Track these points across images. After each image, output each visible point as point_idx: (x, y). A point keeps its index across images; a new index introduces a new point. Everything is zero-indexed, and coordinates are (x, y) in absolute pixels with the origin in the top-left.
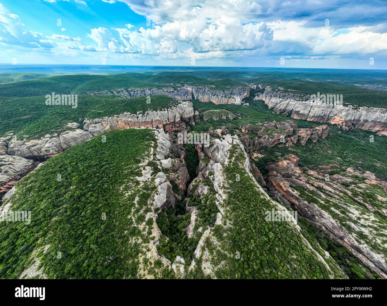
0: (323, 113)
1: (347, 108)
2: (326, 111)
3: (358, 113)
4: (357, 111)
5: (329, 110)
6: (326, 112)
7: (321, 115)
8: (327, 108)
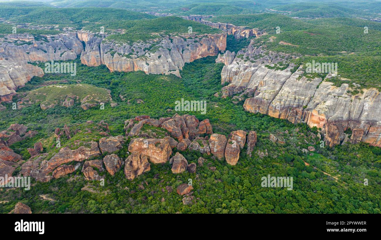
0: (297, 101)
1: (338, 90)
2: (302, 95)
3: (358, 103)
4: (357, 97)
5: (309, 93)
6: (303, 98)
7: (292, 103)
8: (306, 88)
